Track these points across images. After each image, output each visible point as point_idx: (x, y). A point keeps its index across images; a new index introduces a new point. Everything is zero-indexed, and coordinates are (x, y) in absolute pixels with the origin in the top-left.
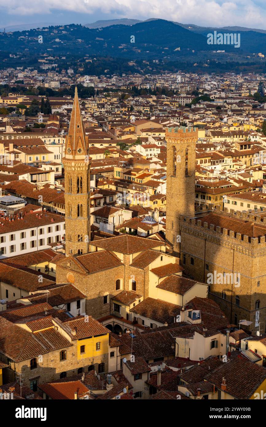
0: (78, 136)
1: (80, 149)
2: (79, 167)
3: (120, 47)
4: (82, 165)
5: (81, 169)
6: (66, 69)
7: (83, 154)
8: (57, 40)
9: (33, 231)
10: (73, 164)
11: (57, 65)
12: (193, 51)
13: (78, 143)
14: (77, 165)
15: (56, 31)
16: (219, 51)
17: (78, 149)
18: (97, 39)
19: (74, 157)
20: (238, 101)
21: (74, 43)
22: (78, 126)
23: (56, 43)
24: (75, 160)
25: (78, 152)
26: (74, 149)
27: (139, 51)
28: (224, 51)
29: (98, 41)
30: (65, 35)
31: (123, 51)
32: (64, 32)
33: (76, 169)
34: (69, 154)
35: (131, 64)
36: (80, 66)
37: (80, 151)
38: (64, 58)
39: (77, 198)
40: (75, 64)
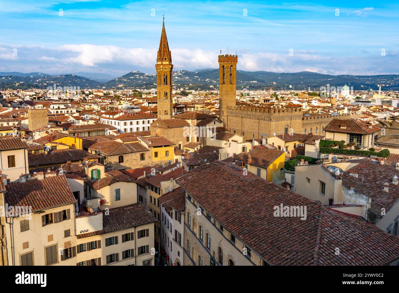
0: (164, 50)
1: (166, 58)
2: (165, 69)
3: (206, 80)
4: (167, 68)
5: (166, 70)
6: (180, 88)
7: (167, 61)
8: (177, 78)
9: (144, 121)
10: (161, 67)
11: (175, 87)
12: (241, 82)
13: (164, 54)
14: (164, 67)
15: (176, 74)
16: (254, 82)
17: (165, 58)
18: (195, 77)
19: (162, 63)
20: (263, 96)
21: (184, 79)
22: (165, 45)
23: (175, 79)
24: (163, 64)
25: (165, 60)
26: (162, 58)
27: (215, 82)
28: (256, 81)
29: (196, 78)
30: (180, 75)
31: (207, 82)
32: (180, 74)
33: (163, 70)
34: (159, 62)
35: (211, 86)
36: (187, 87)
37: (165, 59)
38: (179, 85)
39: (164, 88)
40: (184, 86)
